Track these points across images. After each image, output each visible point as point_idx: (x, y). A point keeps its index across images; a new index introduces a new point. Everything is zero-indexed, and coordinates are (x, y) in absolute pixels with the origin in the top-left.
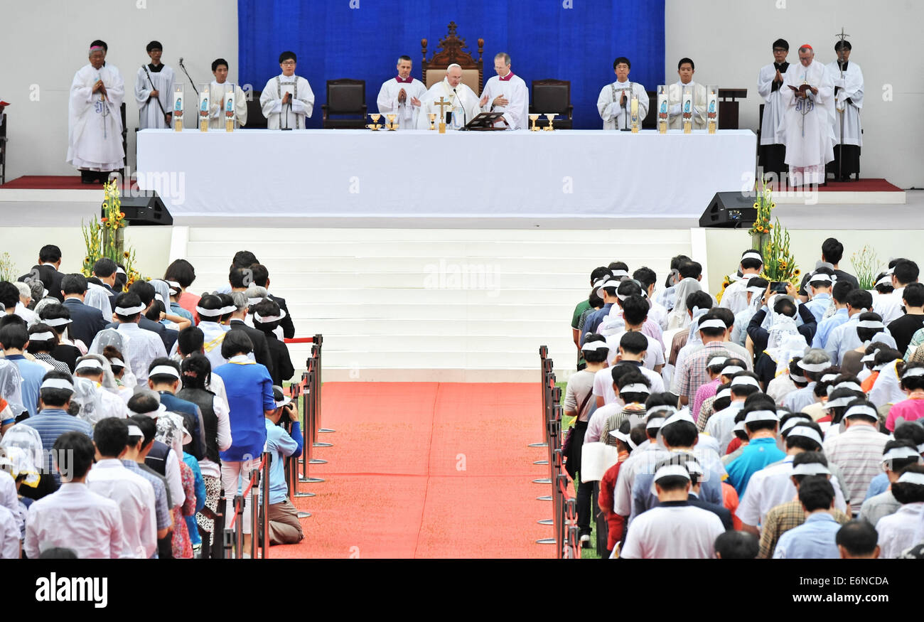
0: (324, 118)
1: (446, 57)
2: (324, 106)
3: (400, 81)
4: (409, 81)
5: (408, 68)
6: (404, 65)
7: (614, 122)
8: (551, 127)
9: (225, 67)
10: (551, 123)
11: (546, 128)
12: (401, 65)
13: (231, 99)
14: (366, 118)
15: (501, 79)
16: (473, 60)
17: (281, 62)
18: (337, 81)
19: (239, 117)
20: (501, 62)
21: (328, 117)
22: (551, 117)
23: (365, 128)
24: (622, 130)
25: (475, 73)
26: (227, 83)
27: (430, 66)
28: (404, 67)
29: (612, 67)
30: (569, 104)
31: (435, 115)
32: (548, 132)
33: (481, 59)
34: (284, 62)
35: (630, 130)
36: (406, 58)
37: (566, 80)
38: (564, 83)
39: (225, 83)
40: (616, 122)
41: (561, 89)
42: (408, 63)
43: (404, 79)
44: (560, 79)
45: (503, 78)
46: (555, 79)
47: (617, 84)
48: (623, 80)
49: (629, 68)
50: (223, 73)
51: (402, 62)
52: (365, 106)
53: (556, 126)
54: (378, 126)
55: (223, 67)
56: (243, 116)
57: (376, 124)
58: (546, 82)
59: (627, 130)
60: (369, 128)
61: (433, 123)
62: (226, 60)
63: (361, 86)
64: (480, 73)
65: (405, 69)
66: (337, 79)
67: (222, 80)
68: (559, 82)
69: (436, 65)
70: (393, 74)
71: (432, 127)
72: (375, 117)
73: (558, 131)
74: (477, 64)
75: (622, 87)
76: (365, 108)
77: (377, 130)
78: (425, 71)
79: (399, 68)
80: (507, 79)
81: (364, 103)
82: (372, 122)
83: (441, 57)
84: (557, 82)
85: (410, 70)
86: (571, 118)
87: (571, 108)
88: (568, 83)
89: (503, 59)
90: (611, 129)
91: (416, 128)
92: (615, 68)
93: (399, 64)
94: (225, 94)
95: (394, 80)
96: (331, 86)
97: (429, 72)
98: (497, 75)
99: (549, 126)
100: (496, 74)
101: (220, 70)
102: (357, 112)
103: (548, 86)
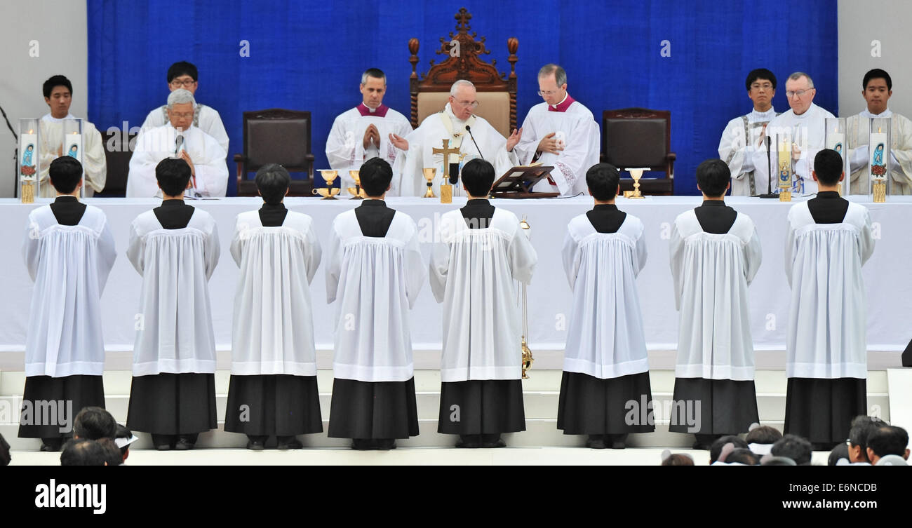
0: (239, 178)
1: (451, 70)
2: (238, 156)
3: (365, 112)
4: (381, 113)
5: (379, 91)
6: (371, 84)
7: (747, 179)
8: (637, 192)
9: (65, 90)
10: (637, 185)
11: (629, 193)
12: (368, 86)
13: (76, 146)
14: (312, 177)
15: (551, 109)
16: (500, 75)
17: (170, 80)
18: (259, 114)
19: (91, 176)
20: (548, 81)
21: (245, 177)
22: (637, 173)
23: (312, 195)
24: (762, 196)
25: (502, 98)
26: (70, 117)
27: (425, 86)
28: (372, 90)
29: (745, 88)
30: (668, 152)
31: (434, 171)
32: (632, 200)
33: (513, 73)
34: (174, 80)
35: (776, 196)
36: (377, 73)
37: (664, 110)
38: (659, 115)
39: (67, 118)
40: (752, 180)
41: (655, 124)
42: (379, 82)
43: (372, 110)
44: (651, 108)
45: (555, 106)
46: (644, 108)
47: (753, 116)
48: (763, 108)
49: (774, 87)
50: (62, 100)
51: (368, 80)
52: (311, 156)
53: (646, 190)
54: (334, 190)
55: (63, 89)
56: (98, 174)
57: (330, 188)
58: (627, 112)
59: (771, 195)
60: (318, 195)
61: (430, 185)
62: (68, 78)
63: (302, 121)
64: (511, 97)
65: (375, 94)
66: (260, 109)
67: (60, 113)
68: (651, 112)
69: (435, 83)
70: (353, 100)
71: (429, 192)
72: (328, 176)
73: (649, 198)
74: (507, 83)
75: (762, 120)
76: (310, 160)
77: (333, 198)
78: (416, 95)
79: (363, 90)
80: (562, 108)
81: (309, 152)
82: (323, 184)
83: (444, 70)
84: (647, 113)
85: (383, 93)
86: (672, 177)
87: (673, 159)
88: (666, 115)
89: (552, 77)
90: (743, 195)
91: (400, 196)
92: (749, 89)
93: (364, 85)
94: (64, 138)
95: (355, 110)
96: (251, 122)
97: (423, 97)
98: (543, 101)
99: (633, 189)
100: (541, 100)
101: (58, 96)
102: (298, 167)
103: (631, 119)
